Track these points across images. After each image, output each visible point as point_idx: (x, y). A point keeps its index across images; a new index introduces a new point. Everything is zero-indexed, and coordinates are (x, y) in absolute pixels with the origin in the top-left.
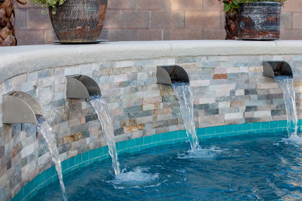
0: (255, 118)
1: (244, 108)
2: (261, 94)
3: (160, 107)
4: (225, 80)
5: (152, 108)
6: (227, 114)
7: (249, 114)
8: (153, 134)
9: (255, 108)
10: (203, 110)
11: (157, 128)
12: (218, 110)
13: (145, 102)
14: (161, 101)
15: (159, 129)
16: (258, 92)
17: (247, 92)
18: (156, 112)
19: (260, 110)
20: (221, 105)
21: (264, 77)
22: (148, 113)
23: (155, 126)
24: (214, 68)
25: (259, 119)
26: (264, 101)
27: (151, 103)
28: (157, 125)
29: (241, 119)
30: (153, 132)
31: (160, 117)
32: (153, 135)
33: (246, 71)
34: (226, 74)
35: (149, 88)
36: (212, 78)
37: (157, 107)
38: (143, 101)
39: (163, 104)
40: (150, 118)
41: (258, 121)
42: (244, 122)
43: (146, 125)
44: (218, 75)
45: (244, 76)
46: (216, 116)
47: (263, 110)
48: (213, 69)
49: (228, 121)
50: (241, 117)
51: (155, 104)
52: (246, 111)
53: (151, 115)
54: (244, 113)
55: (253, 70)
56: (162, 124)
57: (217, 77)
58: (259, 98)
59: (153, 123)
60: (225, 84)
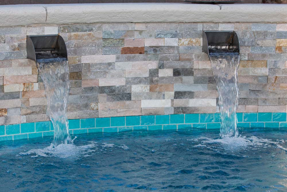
0: (191, 107)
1: (173, 93)
2: (199, 76)
3: (32, 88)
4: (141, 56)
5: (20, 89)
6: (144, 101)
7: (180, 102)
8: (22, 122)
9: (191, 95)
10: (105, 94)
11: (30, 116)
12: (130, 94)
13: (7, 81)
14: (35, 81)
15: (33, 116)
16: (195, 74)
17: (177, 73)
18: (27, 94)
19: (197, 97)
20: (136, 89)
21: (203, 53)
22: (13, 96)
23: (25, 113)
24: (123, 39)
25: (196, 109)
26: (206, 85)
27: (17, 83)
28: (29, 111)
29: (168, 108)
30: (23, 119)
31: (33, 102)
32: (22, 124)
33: (176, 45)
34: (143, 48)
35: (13, 63)
36: (120, 52)
37: (27, 88)
38: (3, 79)
39: (39, 84)
40: (17, 102)
41: (195, 112)
42: (172, 112)
43: (11, 111)
44: (128, 48)
45: (171, 51)
46: (128, 102)
47: (204, 97)
48: (121, 41)
49: (146, 110)
50: (169, 105)
51: (24, 84)
52: (175, 97)
53: (18, 98)
54: (172, 101)
55: (187, 42)
56: (38, 109)
57: (127, 51)
58: (197, 81)
59: (23, 108)
60: (141, 60)
